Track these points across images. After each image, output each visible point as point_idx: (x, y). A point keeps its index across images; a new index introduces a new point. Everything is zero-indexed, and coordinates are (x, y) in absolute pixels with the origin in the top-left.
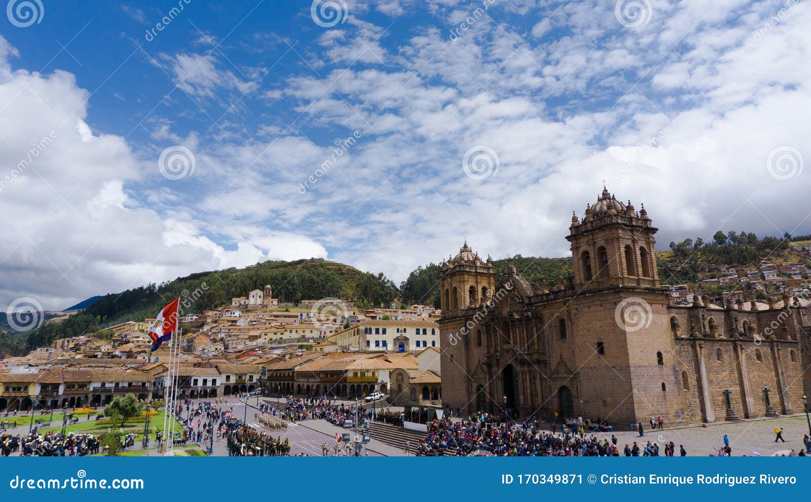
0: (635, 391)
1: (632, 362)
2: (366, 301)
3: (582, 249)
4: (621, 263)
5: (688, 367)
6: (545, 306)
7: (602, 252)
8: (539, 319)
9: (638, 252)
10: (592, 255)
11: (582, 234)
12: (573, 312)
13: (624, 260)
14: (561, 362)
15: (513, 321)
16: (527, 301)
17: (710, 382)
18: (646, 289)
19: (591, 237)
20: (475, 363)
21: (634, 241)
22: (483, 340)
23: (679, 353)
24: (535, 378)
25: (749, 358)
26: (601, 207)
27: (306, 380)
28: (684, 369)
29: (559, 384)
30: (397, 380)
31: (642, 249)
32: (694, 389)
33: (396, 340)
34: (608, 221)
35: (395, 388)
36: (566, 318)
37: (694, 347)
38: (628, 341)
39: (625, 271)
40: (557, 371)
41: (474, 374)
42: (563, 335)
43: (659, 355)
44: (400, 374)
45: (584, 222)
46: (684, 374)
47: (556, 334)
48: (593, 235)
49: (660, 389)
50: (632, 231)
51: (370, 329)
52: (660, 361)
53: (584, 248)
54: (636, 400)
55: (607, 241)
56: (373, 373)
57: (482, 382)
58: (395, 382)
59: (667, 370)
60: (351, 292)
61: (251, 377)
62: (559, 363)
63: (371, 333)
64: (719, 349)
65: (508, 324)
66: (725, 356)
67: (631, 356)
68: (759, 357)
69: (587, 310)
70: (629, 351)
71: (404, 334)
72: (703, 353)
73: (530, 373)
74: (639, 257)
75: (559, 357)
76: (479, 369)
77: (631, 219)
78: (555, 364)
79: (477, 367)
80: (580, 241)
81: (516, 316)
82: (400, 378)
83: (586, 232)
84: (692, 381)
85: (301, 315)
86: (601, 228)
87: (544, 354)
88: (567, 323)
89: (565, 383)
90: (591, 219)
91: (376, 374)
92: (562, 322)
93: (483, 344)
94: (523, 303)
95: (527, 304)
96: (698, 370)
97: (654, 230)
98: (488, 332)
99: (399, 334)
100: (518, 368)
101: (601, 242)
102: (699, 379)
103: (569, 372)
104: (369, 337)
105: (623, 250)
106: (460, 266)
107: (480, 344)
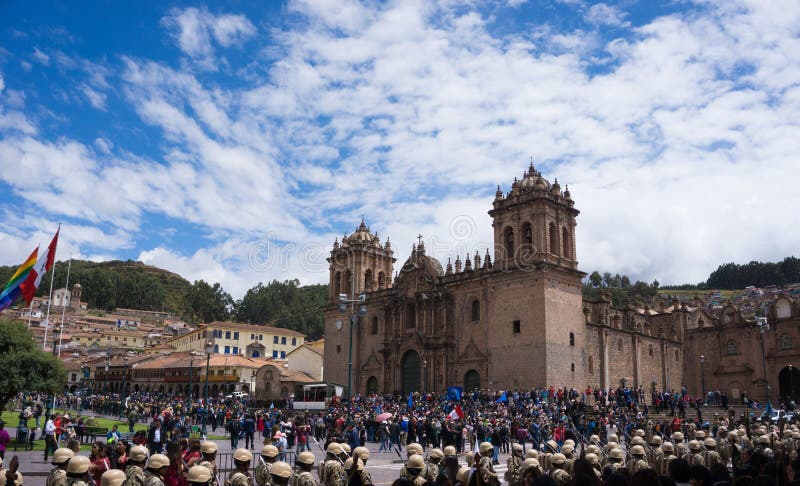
0: (549, 368)
1: (548, 339)
2: (195, 316)
3: (504, 225)
4: (545, 239)
5: (593, 352)
6: (457, 286)
7: (527, 227)
8: (450, 299)
9: (561, 232)
10: (515, 231)
11: (507, 208)
12: (490, 290)
13: (548, 237)
14: (472, 345)
15: (421, 303)
16: (437, 281)
17: (611, 369)
18: (565, 269)
19: (516, 212)
20: (367, 352)
21: (558, 220)
22: (379, 327)
23: (588, 337)
24: (439, 364)
25: (643, 352)
26: (528, 183)
27: (146, 379)
28: (591, 354)
29: (466, 368)
30: (265, 378)
31: (564, 228)
32: (597, 375)
33: (249, 347)
34: (535, 195)
35: (263, 387)
36: (480, 298)
37: (600, 334)
38: (547, 319)
39: (549, 248)
40: (465, 355)
41: (365, 365)
42: (475, 317)
43: (572, 335)
44: (270, 372)
45: (510, 196)
46: (590, 358)
47: (467, 316)
48: (518, 210)
49: (569, 369)
50: (557, 209)
51: (220, 332)
52: (572, 343)
53: (507, 223)
54: (548, 376)
55: (533, 216)
56: (234, 371)
57: (374, 374)
58: (262, 381)
59: (577, 351)
60: (175, 305)
61: (74, 376)
62: (468, 347)
63: (220, 337)
64: (620, 340)
65: (414, 307)
66: (625, 347)
67: (547, 333)
68: (651, 353)
69: (505, 288)
70: (547, 328)
71: (259, 342)
72: (608, 340)
73: (435, 359)
74: (561, 237)
75: (469, 339)
76: (373, 359)
77: (557, 197)
78: (464, 347)
79: (370, 357)
80: (503, 216)
81: (425, 297)
82: (268, 376)
83: (511, 206)
84: (596, 366)
85: (119, 323)
86: (528, 203)
87: (453, 337)
88: (482, 303)
89: (474, 366)
90: (518, 194)
91: (238, 372)
92: (476, 304)
93: (379, 332)
94: (432, 283)
95: (437, 285)
96: (602, 357)
97: (576, 212)
98: (387, 317)
99: (254, 341)
100: (422, 352)
101: (526, 218)
102: (602, 365)
103: (479, 354)
104: (217, 341)
105: (548, 227)
106: (358, 245)
107: (374, 332)
